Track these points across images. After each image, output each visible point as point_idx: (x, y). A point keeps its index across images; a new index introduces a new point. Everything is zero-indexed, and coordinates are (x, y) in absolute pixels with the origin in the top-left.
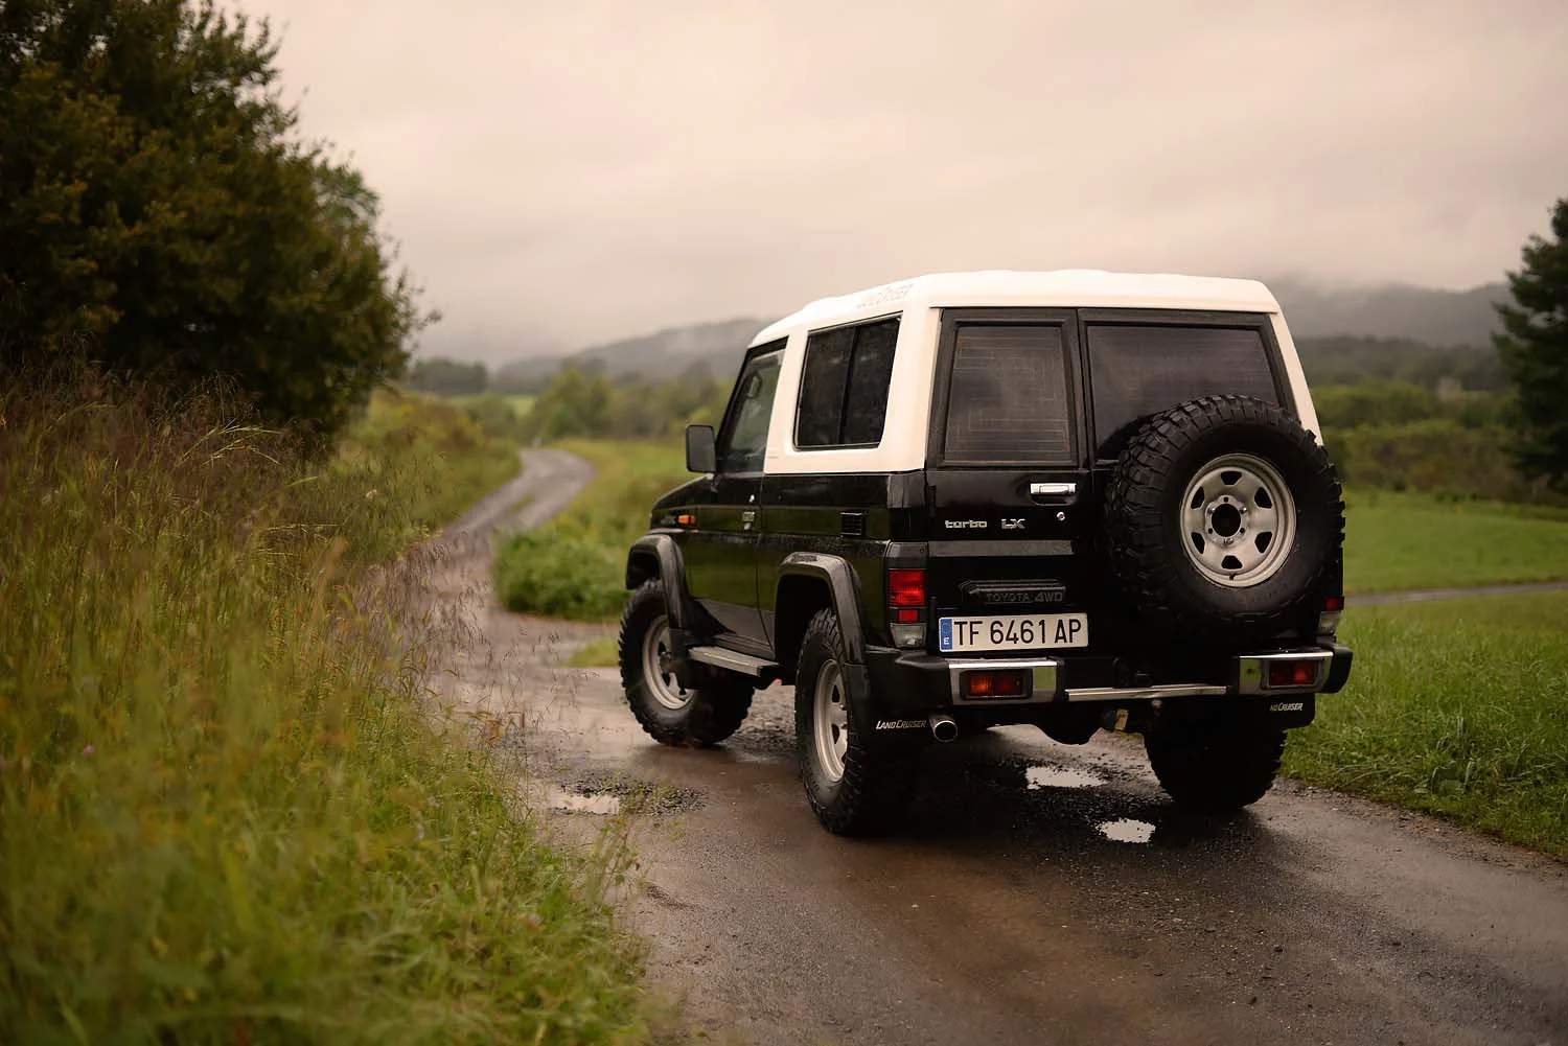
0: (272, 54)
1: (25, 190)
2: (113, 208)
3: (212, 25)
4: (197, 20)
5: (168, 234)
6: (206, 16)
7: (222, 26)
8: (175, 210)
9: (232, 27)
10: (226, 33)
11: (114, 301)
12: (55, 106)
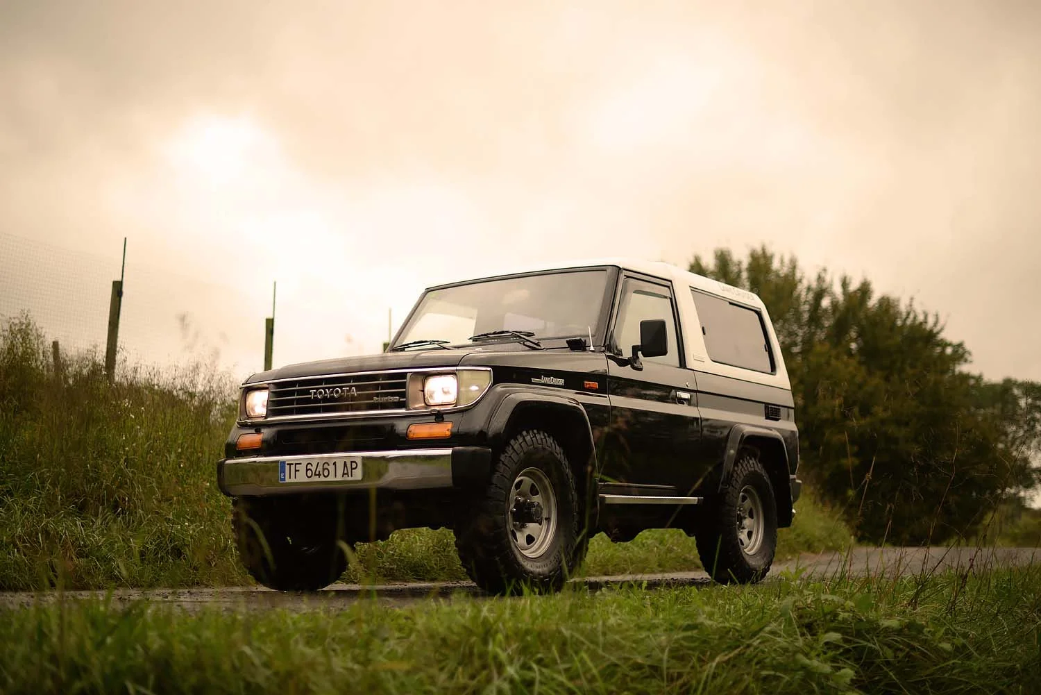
0: (942, 330)
1: (815, 403)
2: (856, 410)
3: (912, 316)
4: (904, 315)
5: (883, 422)
6: (908, 314)
7: (915, 318)
8: (885, 410)
9: (921, 318)
10: (917, 322)
11: (856, 455)
12: (828, 363)
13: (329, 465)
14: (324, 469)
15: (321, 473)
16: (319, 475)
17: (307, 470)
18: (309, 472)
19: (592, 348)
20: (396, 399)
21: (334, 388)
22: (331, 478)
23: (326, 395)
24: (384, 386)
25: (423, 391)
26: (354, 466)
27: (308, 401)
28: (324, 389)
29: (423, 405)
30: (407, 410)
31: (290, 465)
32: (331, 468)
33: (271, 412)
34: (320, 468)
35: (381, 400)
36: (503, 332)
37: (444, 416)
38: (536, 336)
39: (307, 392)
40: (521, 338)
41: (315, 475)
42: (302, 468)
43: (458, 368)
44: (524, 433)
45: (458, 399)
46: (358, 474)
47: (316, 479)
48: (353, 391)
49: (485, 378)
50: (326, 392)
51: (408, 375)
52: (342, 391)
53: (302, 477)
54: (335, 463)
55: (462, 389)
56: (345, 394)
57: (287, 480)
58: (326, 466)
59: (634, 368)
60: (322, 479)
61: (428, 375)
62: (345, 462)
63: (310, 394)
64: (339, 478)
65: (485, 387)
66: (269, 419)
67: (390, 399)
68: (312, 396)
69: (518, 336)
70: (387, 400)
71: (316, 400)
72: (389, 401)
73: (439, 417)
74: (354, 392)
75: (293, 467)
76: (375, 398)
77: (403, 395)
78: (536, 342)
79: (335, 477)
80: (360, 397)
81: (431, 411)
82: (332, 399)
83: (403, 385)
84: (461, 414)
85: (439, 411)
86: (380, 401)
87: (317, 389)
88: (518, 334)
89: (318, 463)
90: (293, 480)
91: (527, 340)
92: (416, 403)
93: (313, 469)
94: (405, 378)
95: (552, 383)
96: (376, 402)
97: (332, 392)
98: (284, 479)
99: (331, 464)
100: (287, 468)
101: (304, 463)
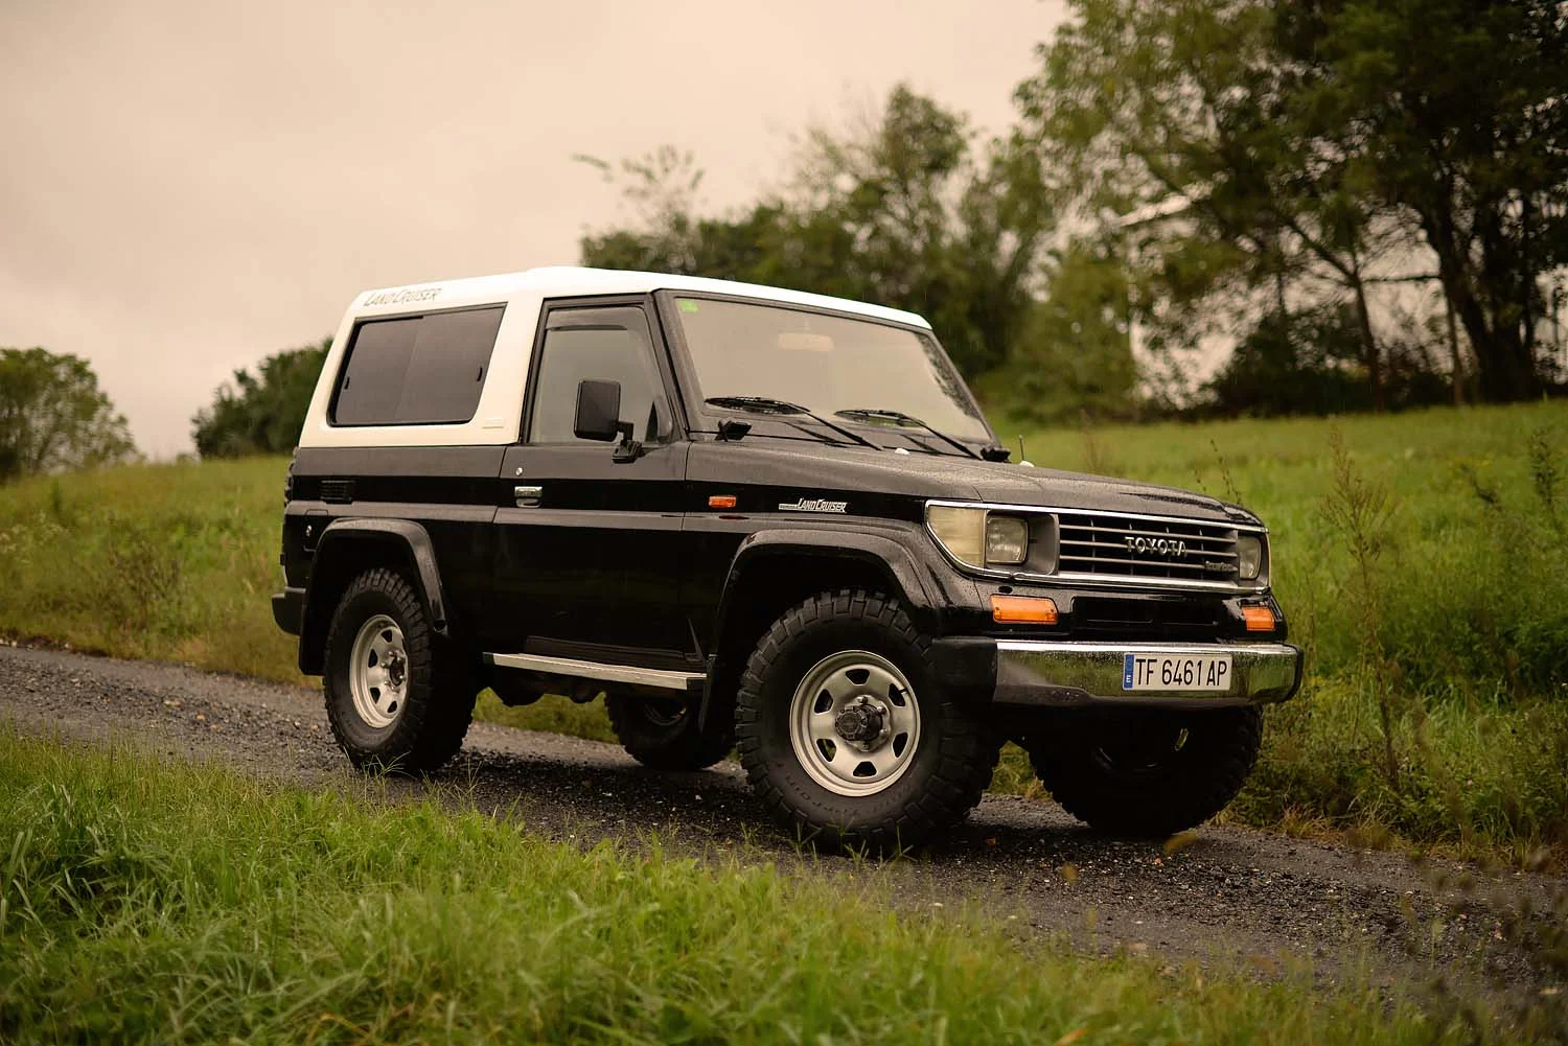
13: (1192, 665)
14: (1186, 672)
15: (1182, 677)
16: (1180, 680)
17: (1164, 672)
18: (1167, 674)
21: (1158, 538)
22: (1193, 687)
23: (1149, 548)
26: (1222, 668)
28: (1144, 537)
30: (1238, 586)
31: (1141, 661)
32: (1195, 669)
34: (1181, 670)
39: (1121, 539)
41: (1175, 680)
42: (1157, 668)
46: (1225, 683)
47: (1174, 686)
48: (1182, 548)
50: (1148, 544)
51: (1235, 534)
52: (1170, 546)
53: (1155, 684)
54: (1199, 663)
56: (1173, 550)
57: (1136, 687)
58: (1189, 667)
60: (1183, 687)
62: (1212, 662)
64: (1203, 687)
66: (1061, 576)
67: (1224, 566)
68: (1129, 547)
70: (1221, 568)
72: (1224, 569)
74: (1184, 549)
75: (1144, 665)
76: (1208, 562)
79: (1199, 684)
82: (1157, 556)
87: (1133, 536)
89: (1179, 661)
90: (1143, 687)
93: (1173, 670)
96: (1209, 569)
97: (1157, 545)
98: (1130, 685)
99: (1195, 664)
100: (1136, 665)
101: (1161, 660)
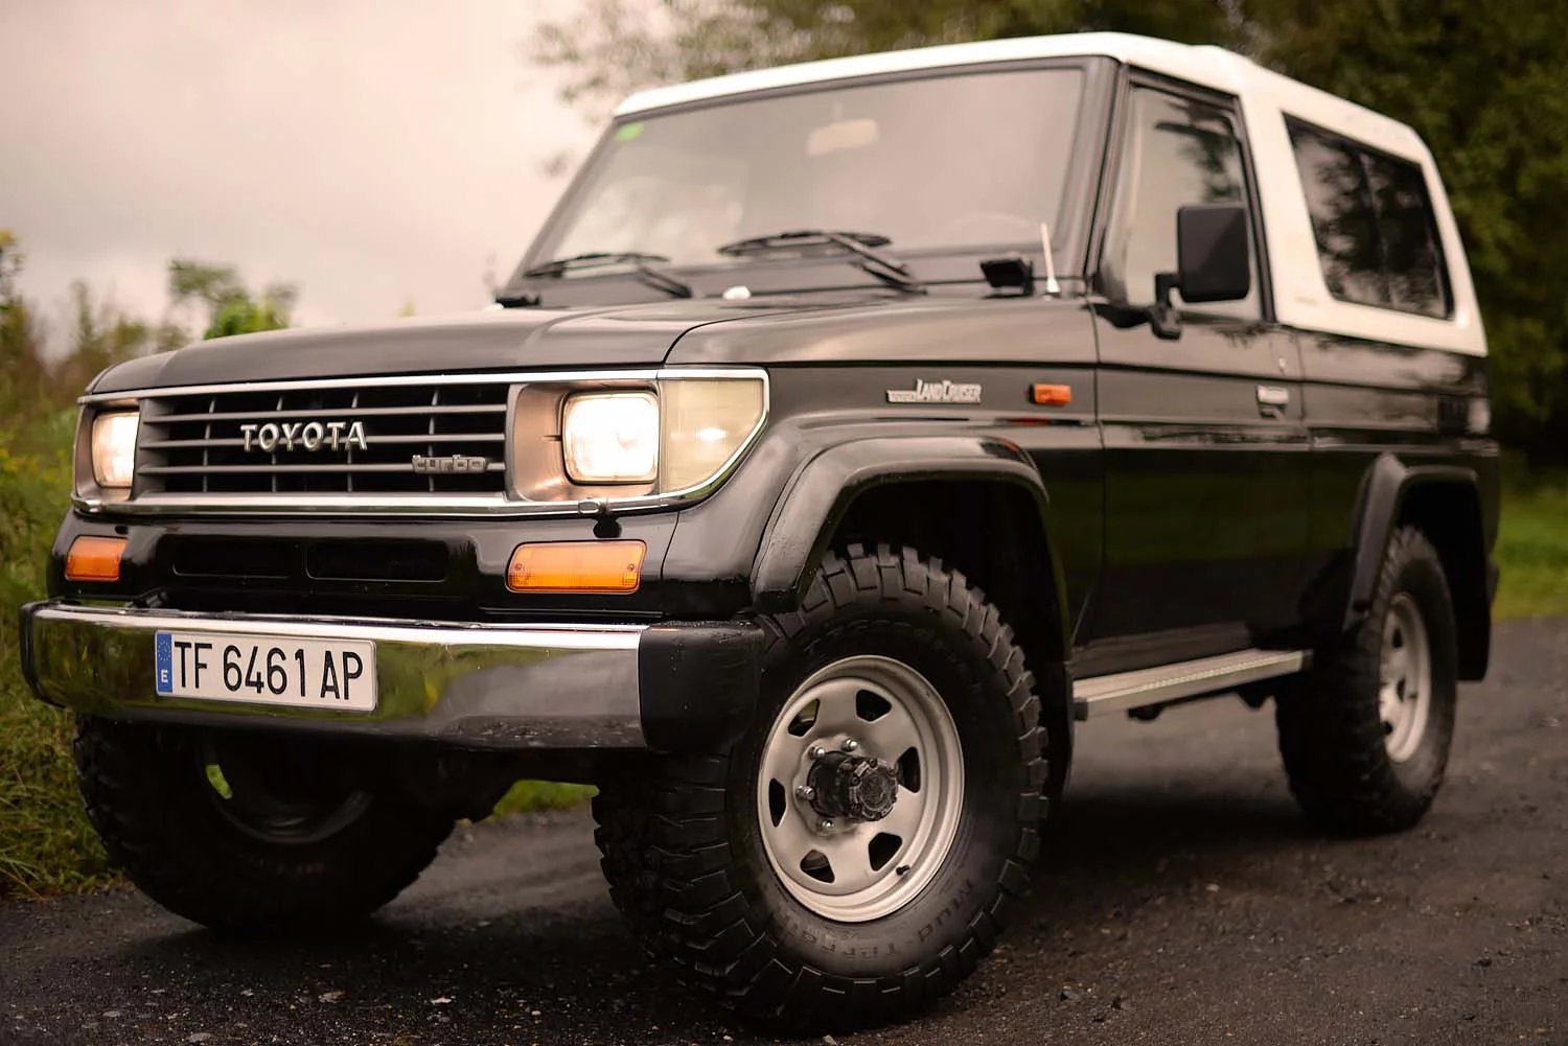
13: (284, 658)
14: (271, 669)
15: (264, 679)
16: (259, 685)
17: (227, 667)
18: (233, 673)
19: (1052, 286)
20: (477, 464)
21: (306, 421)
22: (291, 697)
23: (282, 441)
24: (446, 423)
25: (560, 438)
26: (353, 666)
27: (236, 456)
28: (279, 422)
29: (560, 480)
30: (510, 499)
31: (184, 646)
32: (291, 666)
33: (144, 481)
34: (261, 666)
35: (433, 463)
36: (805, 235)
37: (620, 521)
38: (898, 245)
39: (233, 429)
40: (852, 250)
41: (249, 683)
42: (213, 658)
43: (663, 373)
44: (855, 550)
45: (661, 466)
46: (362, 696)
47: (247, 694)
48: (355, 435)
49: (750, 402)
50: (282, 434)
51: (513, 393)
52: (328, 432)
53: (212, 687)
54: (300, 655)
55: (675, 436)
56: (334, 441)
57: (178, 690)
58: (276, 660)
59: (1161, 334)
60: (267, 697)
61: (573, 391)
62: (328, 654)
63: (242, 435)
64: (313, 699)
65: (747, 428)
66: (141, 501)
67: (459, 463)
68: (246, 443)
69: (844, 246)
70: (451, 466)
71: (258, 455)
72: (457, 469)
73: (607, 525)
74: (359, 437)
75: (190, 652)
76: (417, 458)
77: (496, 451)
78: (895, 263)
79: (303, 693)
80: (376, 453)
81: (579, 506)
82: (301, 455)
83: (497, 422)
84: (673, 517)
85: (603, 508)
86: (431, 469)
87: (261, 422)
88: (847, 241)
89: (255, 649)
90: (190, 691)
91: (871, 258)
92: (535, 479)
93: (244, 664)
94: (503, 400)
95: (946, 398)
96: (419, 469)
97: (299, 434)
98: (169, 687)
99: (290, 654)
100: (176, 652)
101: (220, 644)
